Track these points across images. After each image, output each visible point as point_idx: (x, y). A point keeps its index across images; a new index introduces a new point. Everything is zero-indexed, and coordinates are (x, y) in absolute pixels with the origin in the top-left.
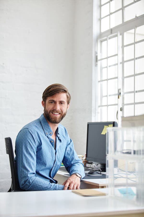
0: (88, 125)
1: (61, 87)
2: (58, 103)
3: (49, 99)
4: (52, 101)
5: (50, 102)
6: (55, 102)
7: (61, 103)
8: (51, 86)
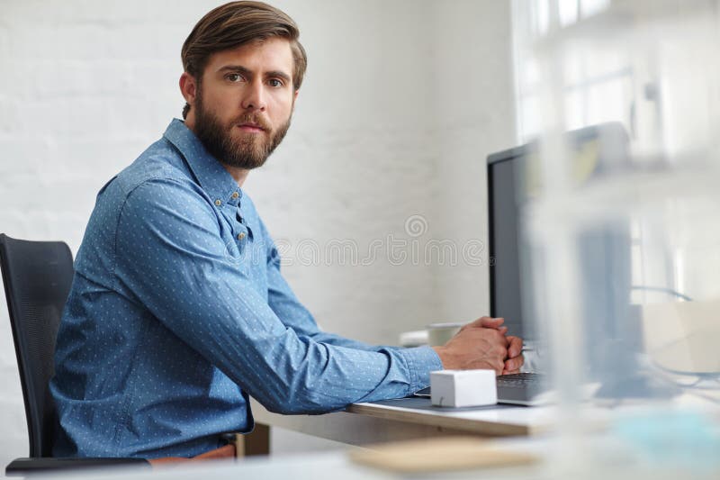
0: (490, 167)
1: (265, 13)
2: (259, 80)
3: (220, 62)
4: (233, 72)
5: (226, 76)
6: (248, 76)
7: (273, 79)
8: (230, 9)
